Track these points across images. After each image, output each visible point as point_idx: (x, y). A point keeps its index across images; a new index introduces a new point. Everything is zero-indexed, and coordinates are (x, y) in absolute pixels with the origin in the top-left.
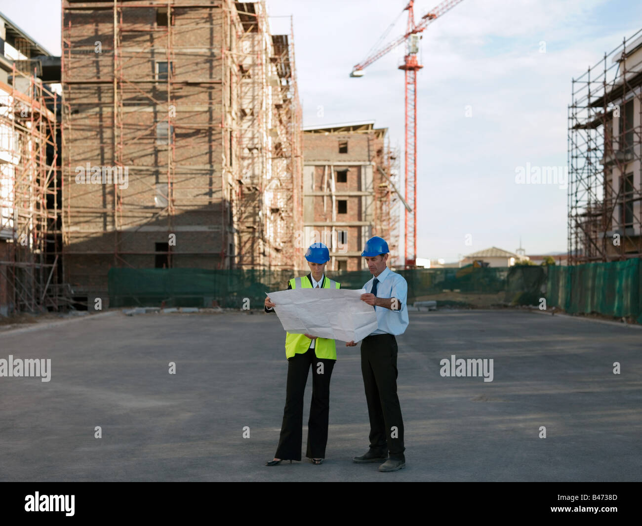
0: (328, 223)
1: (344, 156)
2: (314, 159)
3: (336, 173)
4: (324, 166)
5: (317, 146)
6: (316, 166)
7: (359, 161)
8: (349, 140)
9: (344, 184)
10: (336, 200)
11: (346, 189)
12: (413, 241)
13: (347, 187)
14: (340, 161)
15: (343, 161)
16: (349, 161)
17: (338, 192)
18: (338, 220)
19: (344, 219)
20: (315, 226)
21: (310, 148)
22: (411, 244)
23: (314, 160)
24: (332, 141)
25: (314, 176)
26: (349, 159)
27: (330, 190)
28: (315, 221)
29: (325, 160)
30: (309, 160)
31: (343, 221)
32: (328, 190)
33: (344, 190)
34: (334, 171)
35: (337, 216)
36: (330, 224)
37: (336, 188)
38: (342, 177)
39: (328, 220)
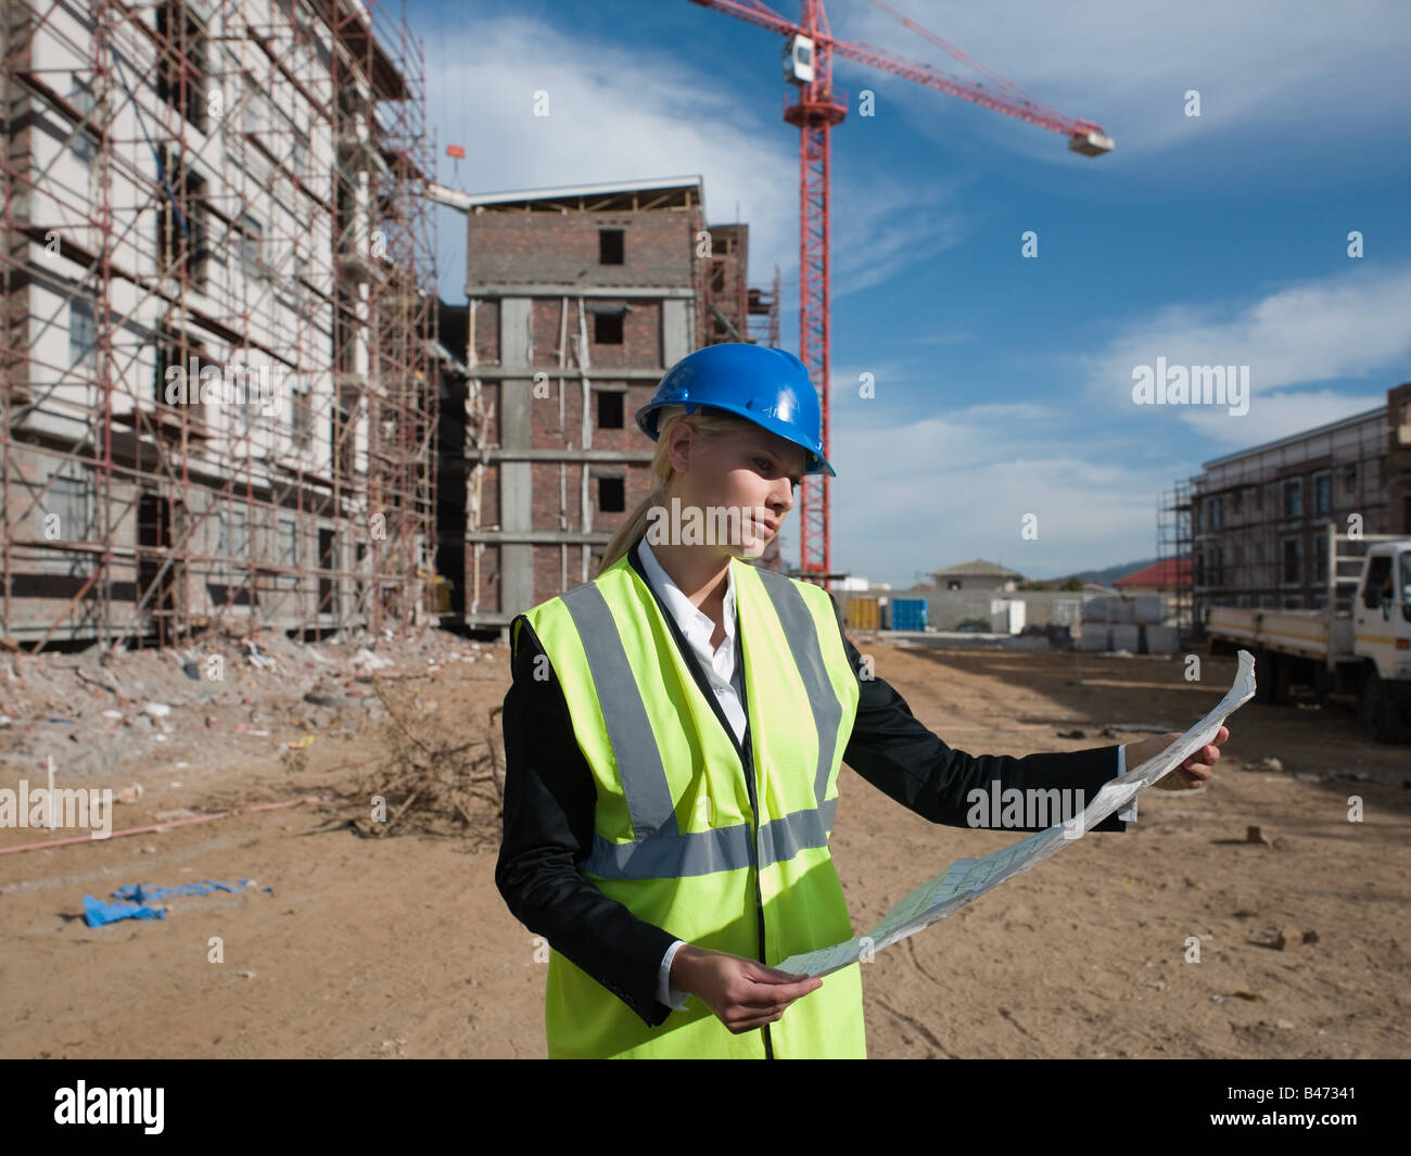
0: (570, 452)
1: (613, 272)
2: (529, 278)
3: (592, 318)
4: (559, 298)
5: (539, 245)
6: (536, 298)
7: (657, 286)
8: (626, 228)
9: (616, 348)
10: (592, 391)
11: (619, 362)
12: (821, 520)
13: (622, 355)
14: (601, 285)
15: (611, 286)
16: (629, 286)
17: (600, 368)
18: (596, 446)
19: (615, 443)
20: (533, 461)
21: (520, 250)
22: (816, 528)
23: (531, 283)
24: (581, 232)
25: (531, 324)
26: (629, 282)
27: (577, 364)
28: (534, 446)
29: (563, 284)
30: (516, 283)
31: (613, 449)
32: (570, 362)
33: (614, 365)
34: (586, 312)
35: (594, 434)
36: (576, 456)
37: (592, 358)
38: (608, 329)
39: (570, 446)
